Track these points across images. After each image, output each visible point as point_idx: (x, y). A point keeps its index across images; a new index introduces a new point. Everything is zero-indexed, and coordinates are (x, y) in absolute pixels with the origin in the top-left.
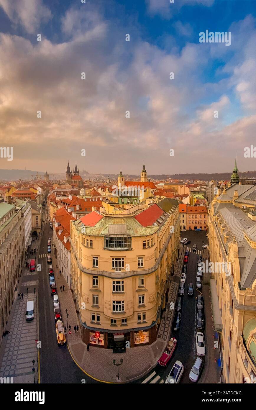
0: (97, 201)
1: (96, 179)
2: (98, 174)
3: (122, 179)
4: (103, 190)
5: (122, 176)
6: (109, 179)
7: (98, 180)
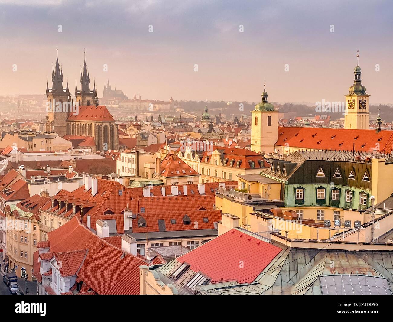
0: (185, 194)
1: (160, 120)
2: (162, 103)
3: (269, 119)
4: (201, 158)
5: (270, 109)
6: (207, 118)
7: (163, 121)
